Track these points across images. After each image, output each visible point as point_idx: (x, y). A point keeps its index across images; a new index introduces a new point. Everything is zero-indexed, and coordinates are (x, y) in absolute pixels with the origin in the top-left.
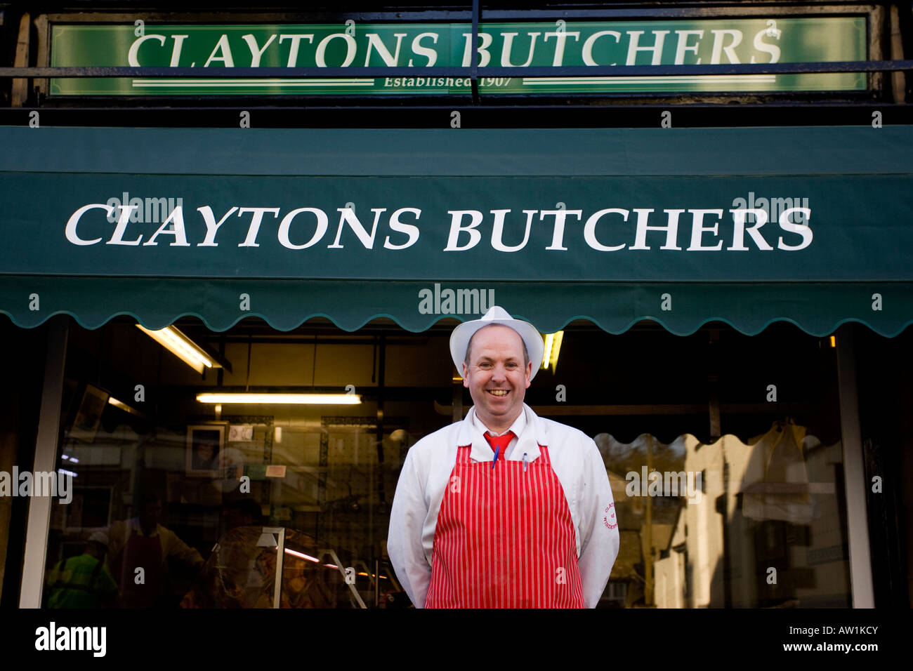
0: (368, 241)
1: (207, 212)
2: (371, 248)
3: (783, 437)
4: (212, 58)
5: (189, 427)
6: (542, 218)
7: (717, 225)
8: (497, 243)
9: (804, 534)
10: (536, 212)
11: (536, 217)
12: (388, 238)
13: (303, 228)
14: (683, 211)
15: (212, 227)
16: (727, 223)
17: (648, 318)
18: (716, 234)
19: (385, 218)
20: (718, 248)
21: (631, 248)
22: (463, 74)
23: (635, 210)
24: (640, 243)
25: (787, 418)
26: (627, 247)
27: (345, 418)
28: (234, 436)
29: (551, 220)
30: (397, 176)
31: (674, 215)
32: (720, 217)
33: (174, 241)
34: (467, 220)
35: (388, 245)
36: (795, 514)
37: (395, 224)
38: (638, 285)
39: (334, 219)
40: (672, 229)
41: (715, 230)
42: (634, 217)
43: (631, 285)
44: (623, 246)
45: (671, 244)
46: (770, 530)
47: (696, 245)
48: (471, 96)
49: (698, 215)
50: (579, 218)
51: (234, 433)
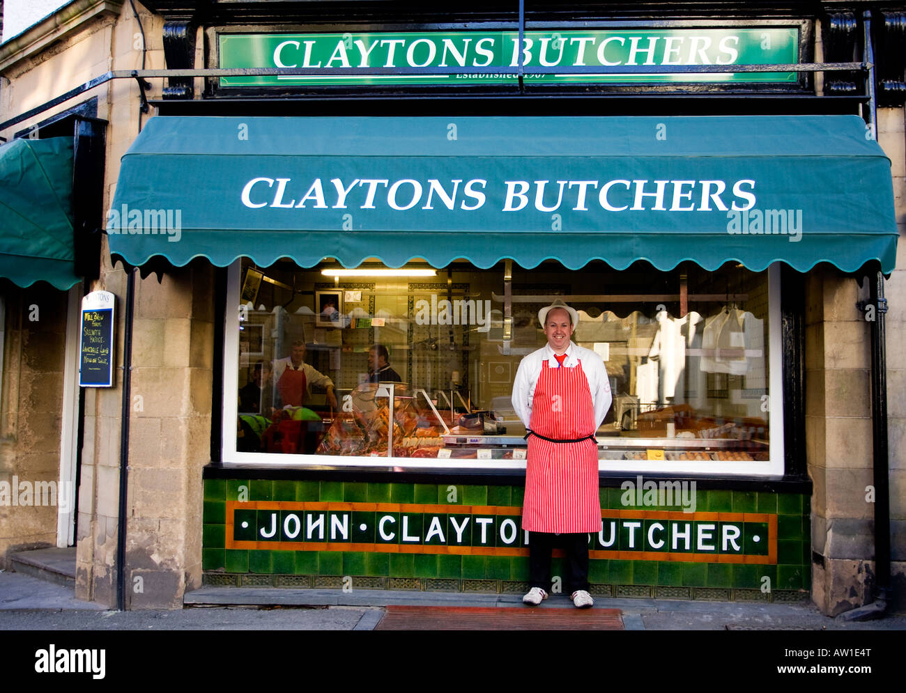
0: (450, 204)
1: (337, 183)
2: (452, 209)
3: (730, 317)
4: (333, 58)
5: (317, 292)
6: (570, 187)
7: (690, 192)
8: (539, 205)
9: (741, 381)
10: (566, 182)
11: (566, 186)
12: (464, 201)
13: (404, 195)
14: (667, 182)
15: (342, 194)
16: (698, 191)
17: (642, 258)
18: (690, 199)
19: (461, 186)
20: (691, 209)
21: (631, 209)
22: (513, 71)
23: (634, 181)
24: (638, 206)
25: (733, 305)
26: (629, 208)
27: (425, 284)
28: (349, 299)
29: (576, 188)
30: (470, 156)
31: (661, 185)
32: (693, 186)
33: (316, 205)
34: (518, 189)
35: (464, 207)
36: (736, 368)
37: (469, 192)
38: (635, 235)
39: (426, 188)
40: (660, 195)
41: (689, 196)
42: (633, 186)
43: (631, 235)
44: (626, 207)
45: (659, 206)
46: (718, 378)
47: (676, 206)
48: (518, 86)
49: (678, 185)
50: (596, 187)
51: (348, 296)
